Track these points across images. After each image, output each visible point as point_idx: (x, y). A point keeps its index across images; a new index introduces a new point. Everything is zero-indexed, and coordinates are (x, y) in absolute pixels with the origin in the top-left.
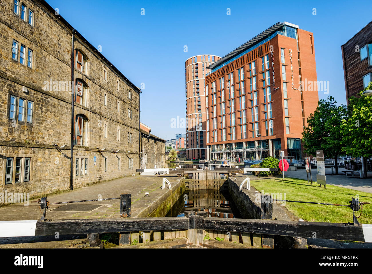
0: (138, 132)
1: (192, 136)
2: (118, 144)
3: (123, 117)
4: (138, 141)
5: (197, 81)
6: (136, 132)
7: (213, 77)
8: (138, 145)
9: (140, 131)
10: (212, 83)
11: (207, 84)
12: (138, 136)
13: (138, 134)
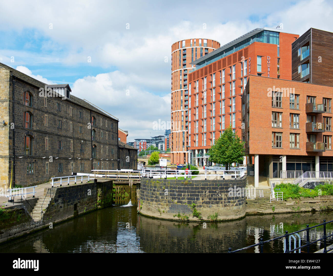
0: (117, 147)
1: (178, 137)
2: (107, 156)
3: (109, 140)
4: (117, 153)
5: (185, 70)
6: (116, 148)
7: (196, 75)
8: (117, 155)
9: (118, 146)
10: (195, 82)
11: (190, 82)
12: (117, 150)
13: (117, 148)
